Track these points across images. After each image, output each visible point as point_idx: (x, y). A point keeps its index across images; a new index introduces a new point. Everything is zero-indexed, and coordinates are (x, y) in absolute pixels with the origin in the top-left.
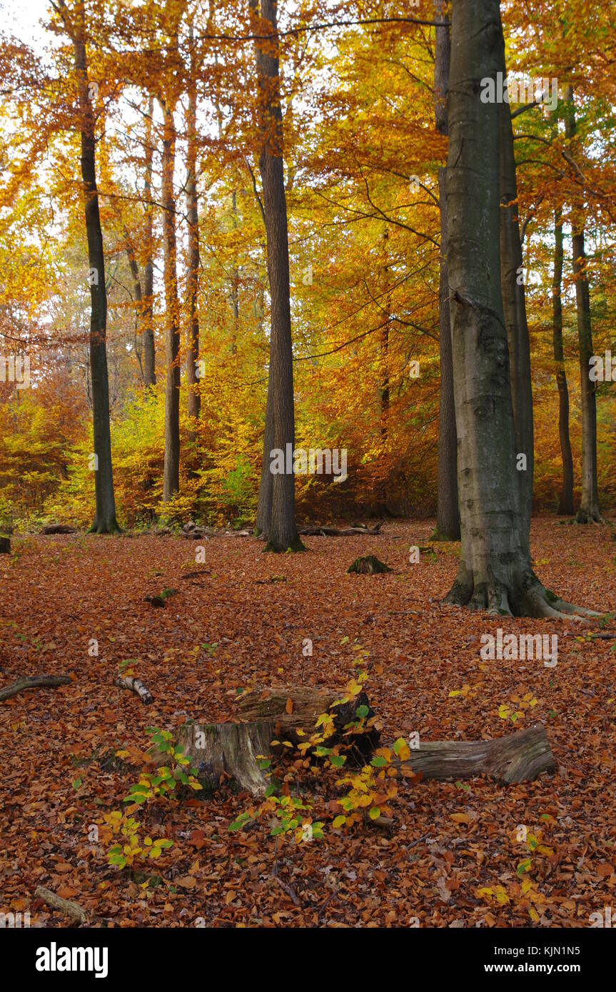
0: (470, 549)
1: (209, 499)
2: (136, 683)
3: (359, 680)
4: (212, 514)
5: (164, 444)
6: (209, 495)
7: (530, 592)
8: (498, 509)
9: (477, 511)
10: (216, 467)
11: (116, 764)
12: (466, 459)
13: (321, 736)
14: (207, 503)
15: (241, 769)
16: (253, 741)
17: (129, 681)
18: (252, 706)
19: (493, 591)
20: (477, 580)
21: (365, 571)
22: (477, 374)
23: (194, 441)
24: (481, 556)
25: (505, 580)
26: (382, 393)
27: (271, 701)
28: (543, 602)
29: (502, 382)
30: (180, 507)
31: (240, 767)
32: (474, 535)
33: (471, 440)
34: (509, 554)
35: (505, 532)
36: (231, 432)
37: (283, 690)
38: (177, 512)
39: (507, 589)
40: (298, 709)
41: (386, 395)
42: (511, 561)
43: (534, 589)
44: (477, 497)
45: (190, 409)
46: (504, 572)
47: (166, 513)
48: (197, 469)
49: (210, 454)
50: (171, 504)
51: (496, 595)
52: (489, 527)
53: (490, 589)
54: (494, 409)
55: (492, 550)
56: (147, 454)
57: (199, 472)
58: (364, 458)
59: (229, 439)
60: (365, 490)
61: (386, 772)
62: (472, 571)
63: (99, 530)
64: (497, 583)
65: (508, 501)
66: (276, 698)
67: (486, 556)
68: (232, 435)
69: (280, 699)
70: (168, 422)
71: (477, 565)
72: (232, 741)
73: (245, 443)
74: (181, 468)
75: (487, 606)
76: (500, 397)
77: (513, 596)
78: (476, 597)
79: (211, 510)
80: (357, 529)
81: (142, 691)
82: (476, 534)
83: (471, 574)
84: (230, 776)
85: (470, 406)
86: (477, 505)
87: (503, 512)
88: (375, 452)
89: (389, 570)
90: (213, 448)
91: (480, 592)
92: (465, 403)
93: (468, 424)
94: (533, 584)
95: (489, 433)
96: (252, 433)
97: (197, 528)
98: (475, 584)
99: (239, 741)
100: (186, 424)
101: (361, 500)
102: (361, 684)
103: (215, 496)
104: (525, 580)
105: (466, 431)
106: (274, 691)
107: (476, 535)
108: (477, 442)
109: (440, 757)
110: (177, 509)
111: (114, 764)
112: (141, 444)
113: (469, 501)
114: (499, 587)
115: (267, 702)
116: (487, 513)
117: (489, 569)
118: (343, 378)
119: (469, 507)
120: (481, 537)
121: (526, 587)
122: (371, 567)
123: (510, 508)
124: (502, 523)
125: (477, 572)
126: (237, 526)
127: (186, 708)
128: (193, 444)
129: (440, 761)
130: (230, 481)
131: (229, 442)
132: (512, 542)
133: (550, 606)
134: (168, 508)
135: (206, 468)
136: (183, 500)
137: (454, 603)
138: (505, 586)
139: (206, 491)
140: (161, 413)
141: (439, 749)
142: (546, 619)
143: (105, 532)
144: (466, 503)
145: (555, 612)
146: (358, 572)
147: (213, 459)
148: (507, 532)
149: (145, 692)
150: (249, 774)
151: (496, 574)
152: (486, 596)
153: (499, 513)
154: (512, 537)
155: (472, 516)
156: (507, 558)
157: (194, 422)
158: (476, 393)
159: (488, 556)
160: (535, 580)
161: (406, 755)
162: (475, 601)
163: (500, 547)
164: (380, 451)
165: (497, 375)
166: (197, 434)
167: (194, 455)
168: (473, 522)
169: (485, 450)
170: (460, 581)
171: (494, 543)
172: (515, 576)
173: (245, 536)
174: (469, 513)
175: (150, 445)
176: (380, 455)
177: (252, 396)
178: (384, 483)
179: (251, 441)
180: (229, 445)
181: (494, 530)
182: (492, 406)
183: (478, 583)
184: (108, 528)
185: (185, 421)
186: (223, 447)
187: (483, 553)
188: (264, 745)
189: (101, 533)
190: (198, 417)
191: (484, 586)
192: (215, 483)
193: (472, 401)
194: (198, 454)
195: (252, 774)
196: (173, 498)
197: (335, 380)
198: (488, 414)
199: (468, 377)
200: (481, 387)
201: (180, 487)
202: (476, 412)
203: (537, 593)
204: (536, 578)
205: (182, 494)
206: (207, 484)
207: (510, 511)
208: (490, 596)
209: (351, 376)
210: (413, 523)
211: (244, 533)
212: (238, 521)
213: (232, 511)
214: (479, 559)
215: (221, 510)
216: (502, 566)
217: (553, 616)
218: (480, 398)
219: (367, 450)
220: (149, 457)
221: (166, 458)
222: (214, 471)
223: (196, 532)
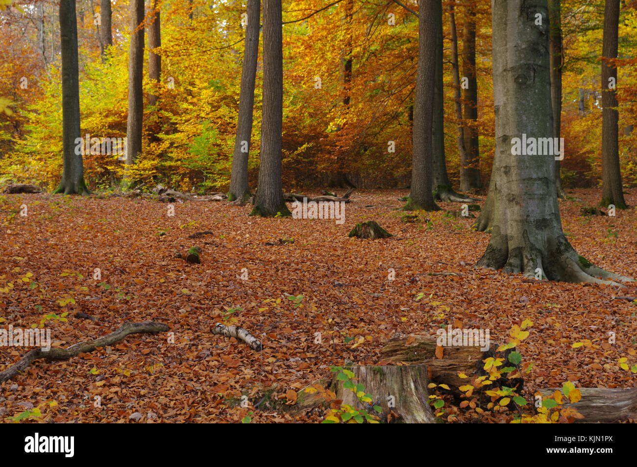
0: (505, 214)
1: (173, 164)
2: (240, 331)
3: (523, 326)
4: (175, 178)
5: (127, 106)
6: (171, 159)
7: (563, 257)
8: (535, 176)
9: (514, 177)
10: (179, 131)
11: (270, 404)
12: (504, 126)
13: (487, 379)
14: (170, 167)
15: (406, 409)
16: (415, 382)
17: (232, 329)
18: (396, 351)
19: (528, 256)
20: (512, 245)
21: (367, 236)
22: (519, 42)
23: (154, 104)
24: (516, 221)
25: (540, 245)
26: (345, 63)
27: (418, 347)
28: (577, 268)
29: (543, 50)
30: (144, 170)
31: (404, 407)
32: (510, 201)
33: (510, 108)
34: (544, 220)
35: (542, 199)
36: (193, 97)
37: (428, 336)
38: (141, 175)
39: (542, 254)
40: (449, 354)
41: (349, 65)
42: (545, 227)
43: (567, 255)
44: (515, 164)
45: (151, 72)
46: (539, 237)
47: (130, 176)
48: (158, 133)
49: (174, 119)
50: (135, 167)
51: (532, 259)
52: (525, 194)
53: (526, 253)
54: (534, 78)
55: (528, 216)
56: (107, 116)
57: (161, 135)
58: (329, 127)
59: (191, 103)
60: (329, 159)
61: (559, 412)
62: (506, 236)
63: (66, 191)
64: (532, 248)
65: (545, 169)
66: (423, 343)
67: (522, 221)
68: (195, 100)
69: (427, 344)
70: (132, 84)
71: (512, 230)
72: (396, 382)
73: (208, 108)
74: (145, 132)
75: (522, 270)
76: (540, 66)
77: (546, 261)
78: (512, 261)
79: (174, 174)
80: (327, 197)
81: (250, 339)
82: (512, 199)
83: (506, 239)
84: (396, 415)
85: (510, 74)
86: (514, 171)
87: (540, 179)
88: (340, 121)
89: (389, 236)
90: (176, 113)
91: (516, 256)
92: (505, 70)
93: (508, 91)
94: (566, 250)
95: (528, 101)
96: (214, 98)
97: (169, 191)
98: (510, 249)
99: (402, 382)
100: (148, 87)
101: (324, 168)
102: (526, 329)
103: (177, 160)
104: (559, 246)
105: (505, 98)
106: (418, 337)
107: (512, 201)
108: (516, 109)
109: (588, 403)
110: (142, 172)
111: (267, 404)
112: (101, 105)
113: (506, 167)
114: (534, 252)
115: (413, 347)
116: (524, 180)
117: (525, 234)
118: (310, 47)
119: (506, 173)
120: (517, 203)
121: (560, 252)
122: (372, 232)
123: (546, 176)
124: (538, 189)
125: (512, 237)
126: (202, 191)
127: (299, 355)
128: (153, 107)
129: (588, 407)
130: (195, 146)
131: (191, 107)
132: (547, 209)
133: (584, 271)
134: (132, 171)
135: (167, 133)
136: (147, 164)
137: (488, 266)
138: (540, 251)
139: (169, 155)
140: (123, 75)
141: (586, 394)
142: (582, 284)
143: (73, 192)
144: (502, 169)
145: (590, 277)
146: (358, 237)
147: (176, 124)
148: (543, 198)
149: (253, 339)
150: (413, 414)
151: (532, 239)
152: (522, 260)
153: (535, 180)
154: (547, 204)
155: (509, 182)
156: (542, 224)
157: (156, 86)
158: (517, 61)
159: (524, 221)
160: (568, 246)
161: (576, 398)
162: (511, 265)
163: (536, 212)
164: (345, 120)
165: (538, 44)
166: (157, 98)
167: (155, 118)
168: (509, 188)
169: (524, 118)
170: (495, 245)
171: (530, 209)
172: (549, 241)
173: (219, 200)
174: (505, 179)
175: (111, 107)
176: (344, 124)
177: (221, 60)
178: (348, 152)
179: (213, 107)
180: (191, 110)
181: (530, 196)
182: (532, 74)
183: (513, 247)
184: (76, 189)
185: (148, 84)
186: (186, 111)
187: (519, 218)
188: (423, 387)
189: (69, 193)
190: (159, 81)
191: (519, 252)
192: (176, 147)
193: (512, 69)
194: (159, 117)
195: (416, 414)
196: (137, 161)
197: (302, 48)
198: (528, 83)
199: (510, 45)
200: (522, 55)
201: (143, 150)
202: (516, 80)
203: (570, 259)
204: (569, 244)
205: (145, 158)
206: (169, 148)
207: (546, 178)
208: (526, 261)
209: (319, 45)
210: (374, 193)
211: (218, 197)
212: (203, 186)
213: (197, 176)
214: (514, 224)
215: (184, 175)
216: (537, 231)
217: (588, 282)
218: (521, 67)
219: (333, 119)
220: (110, 119)
221: (129, 120)
222: (177, 135)
223: (168, 194)
